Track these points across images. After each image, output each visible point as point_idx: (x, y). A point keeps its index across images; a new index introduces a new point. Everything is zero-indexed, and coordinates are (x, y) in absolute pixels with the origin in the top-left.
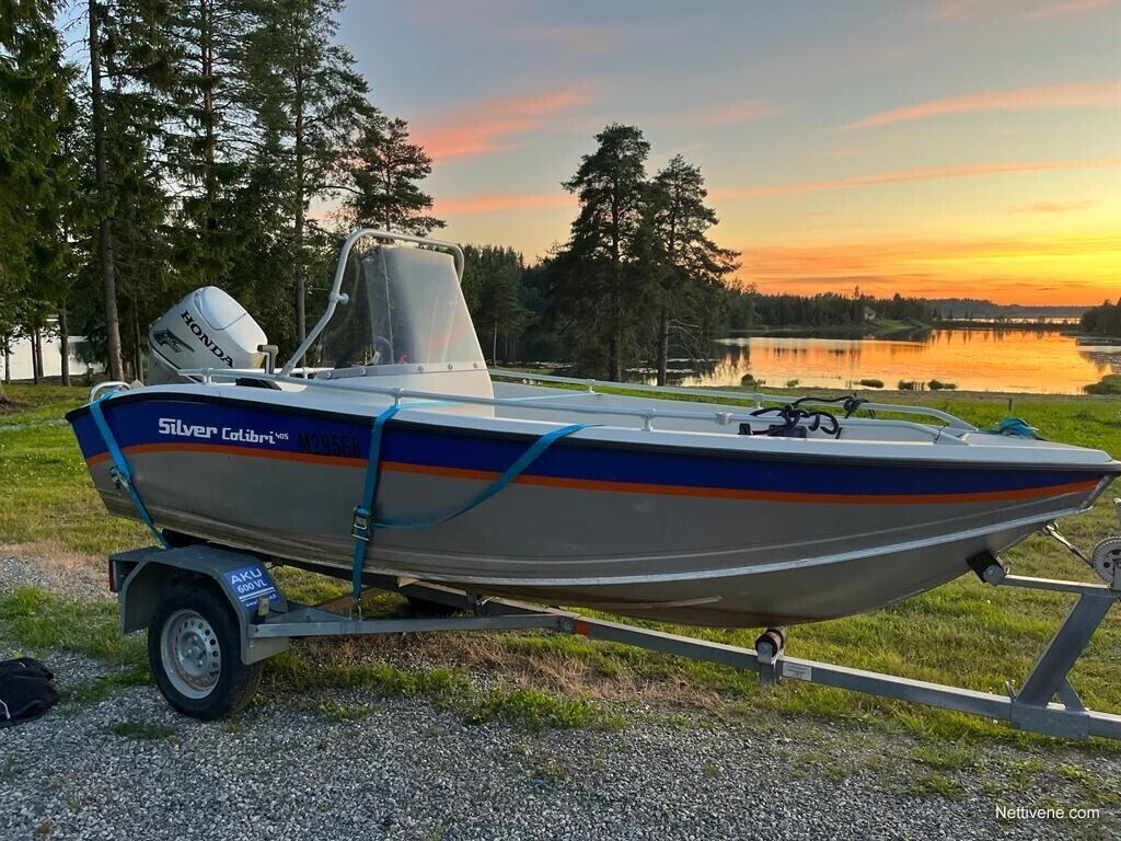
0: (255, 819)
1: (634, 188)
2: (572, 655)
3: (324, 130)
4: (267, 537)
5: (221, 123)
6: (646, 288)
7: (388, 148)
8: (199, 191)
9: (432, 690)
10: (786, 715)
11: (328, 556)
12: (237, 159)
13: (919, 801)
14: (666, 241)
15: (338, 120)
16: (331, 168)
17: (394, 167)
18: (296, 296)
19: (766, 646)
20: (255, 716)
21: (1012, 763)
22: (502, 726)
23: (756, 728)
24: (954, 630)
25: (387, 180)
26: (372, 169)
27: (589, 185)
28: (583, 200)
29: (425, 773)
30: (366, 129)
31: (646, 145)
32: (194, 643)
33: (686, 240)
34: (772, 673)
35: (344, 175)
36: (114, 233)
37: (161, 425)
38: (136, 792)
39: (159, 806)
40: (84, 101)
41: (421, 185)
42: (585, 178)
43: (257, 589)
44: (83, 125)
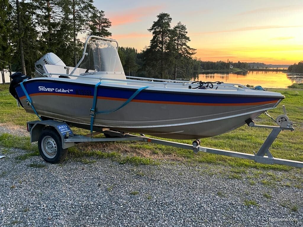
0: (66, 184)
1: (167, 31)
2: (147, 149)
3: (81, 13)
4: (68, 117)
5: (52, 11)
6: (171, 59)
7: (99, 19)
8: (46, 30)
9: (111, 157)
10: (200, 162)
11: (84, 122)
12: (57, 21)
13: (231, 180)
14: (176, 46)
15: (85, 10)
16: (83, 24)
17: (101, 25)
18: (74, 60)
19: (195, 143)
20: (66, 163)
21: (255, 172)
22: (128, 165)
23: (193, 165)
24: (245, 143)
25: (99, 28)
26: (95, 25)
27: (155, 30)
28: (153, 34)
29: (109, 175)
30: (93, 13)
31: (171, 19)
32: (50, 144)
33: (182, 46)
34: (197, 150)
35: (87, 26)
36: (23, 42)
37: (39, 88)
38: (36, 179)
39: (42, 182)
40: (14, 5)
41: (109, 30)
42: (154, 28)
43: (66, 130)
44: (14, 12)
